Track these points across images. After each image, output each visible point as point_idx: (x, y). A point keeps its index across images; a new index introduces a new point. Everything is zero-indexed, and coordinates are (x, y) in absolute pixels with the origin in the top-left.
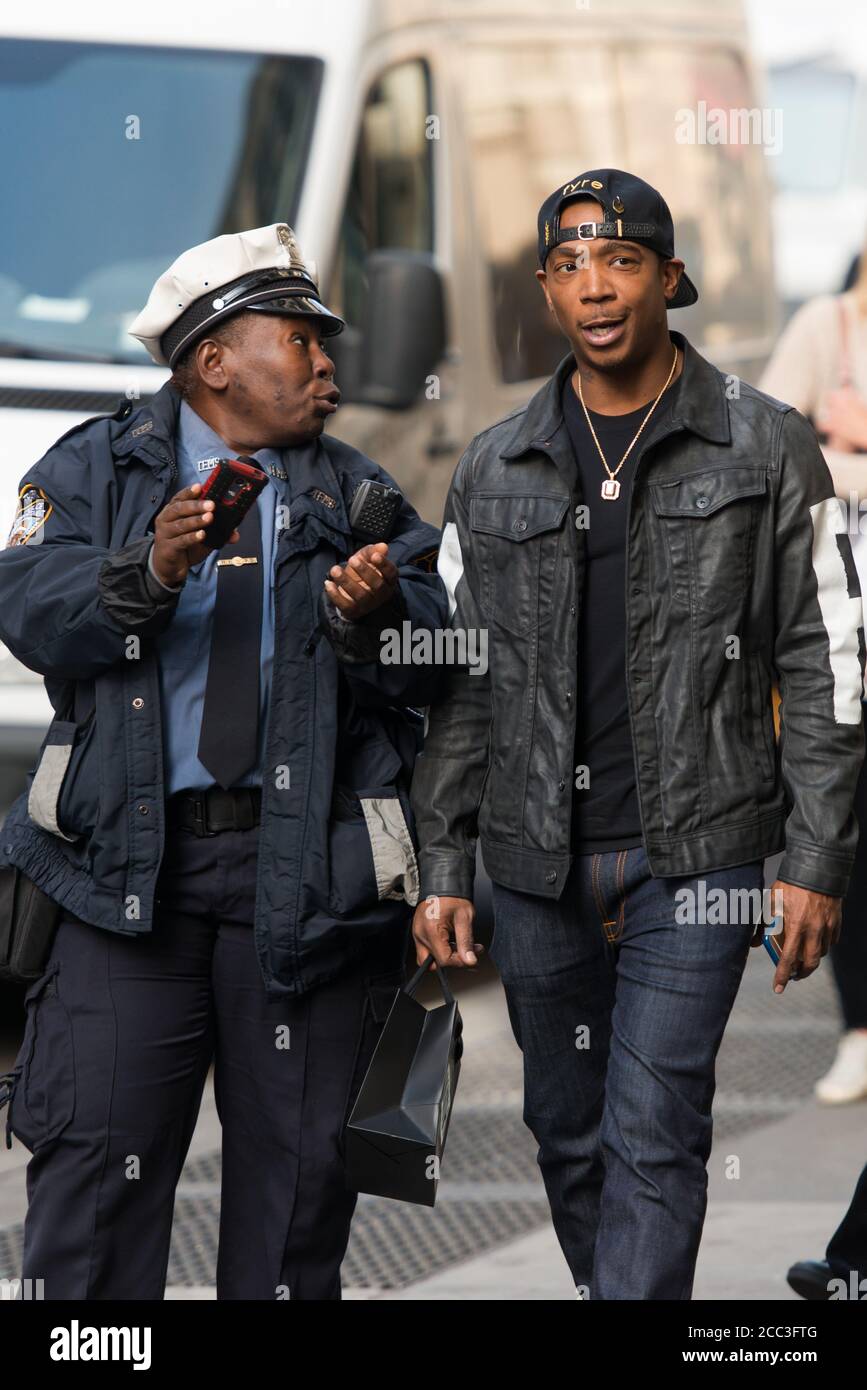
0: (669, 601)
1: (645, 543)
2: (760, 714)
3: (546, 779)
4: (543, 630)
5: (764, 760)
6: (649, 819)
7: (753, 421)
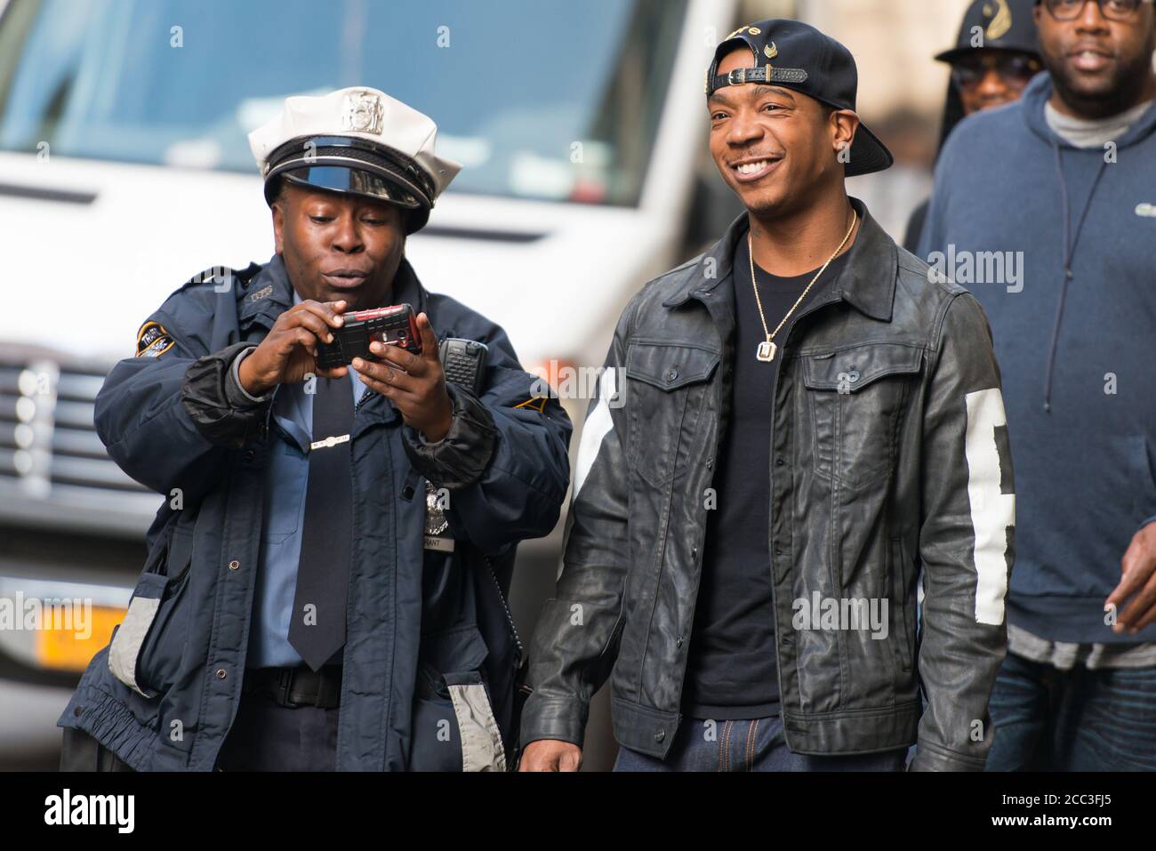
0: (811, 476)
1: (791, 414)
2: (901, 601)
3: (666, 635)
4: (677, 482)
5: (904, 649)
6: (787, 693)
7: (919, 299)
